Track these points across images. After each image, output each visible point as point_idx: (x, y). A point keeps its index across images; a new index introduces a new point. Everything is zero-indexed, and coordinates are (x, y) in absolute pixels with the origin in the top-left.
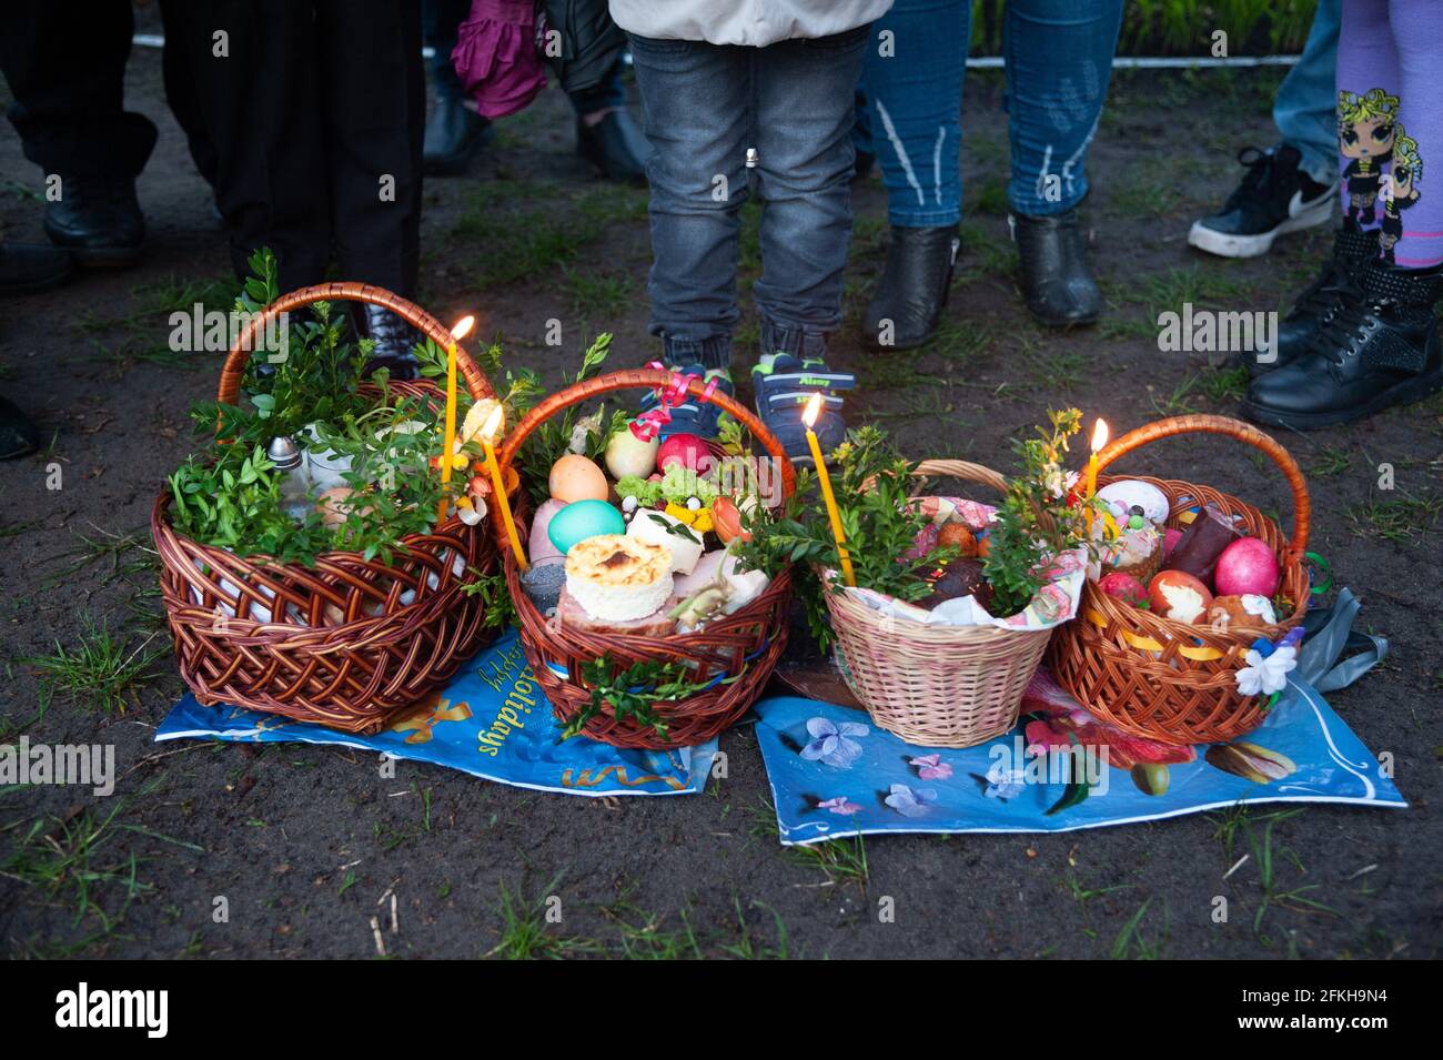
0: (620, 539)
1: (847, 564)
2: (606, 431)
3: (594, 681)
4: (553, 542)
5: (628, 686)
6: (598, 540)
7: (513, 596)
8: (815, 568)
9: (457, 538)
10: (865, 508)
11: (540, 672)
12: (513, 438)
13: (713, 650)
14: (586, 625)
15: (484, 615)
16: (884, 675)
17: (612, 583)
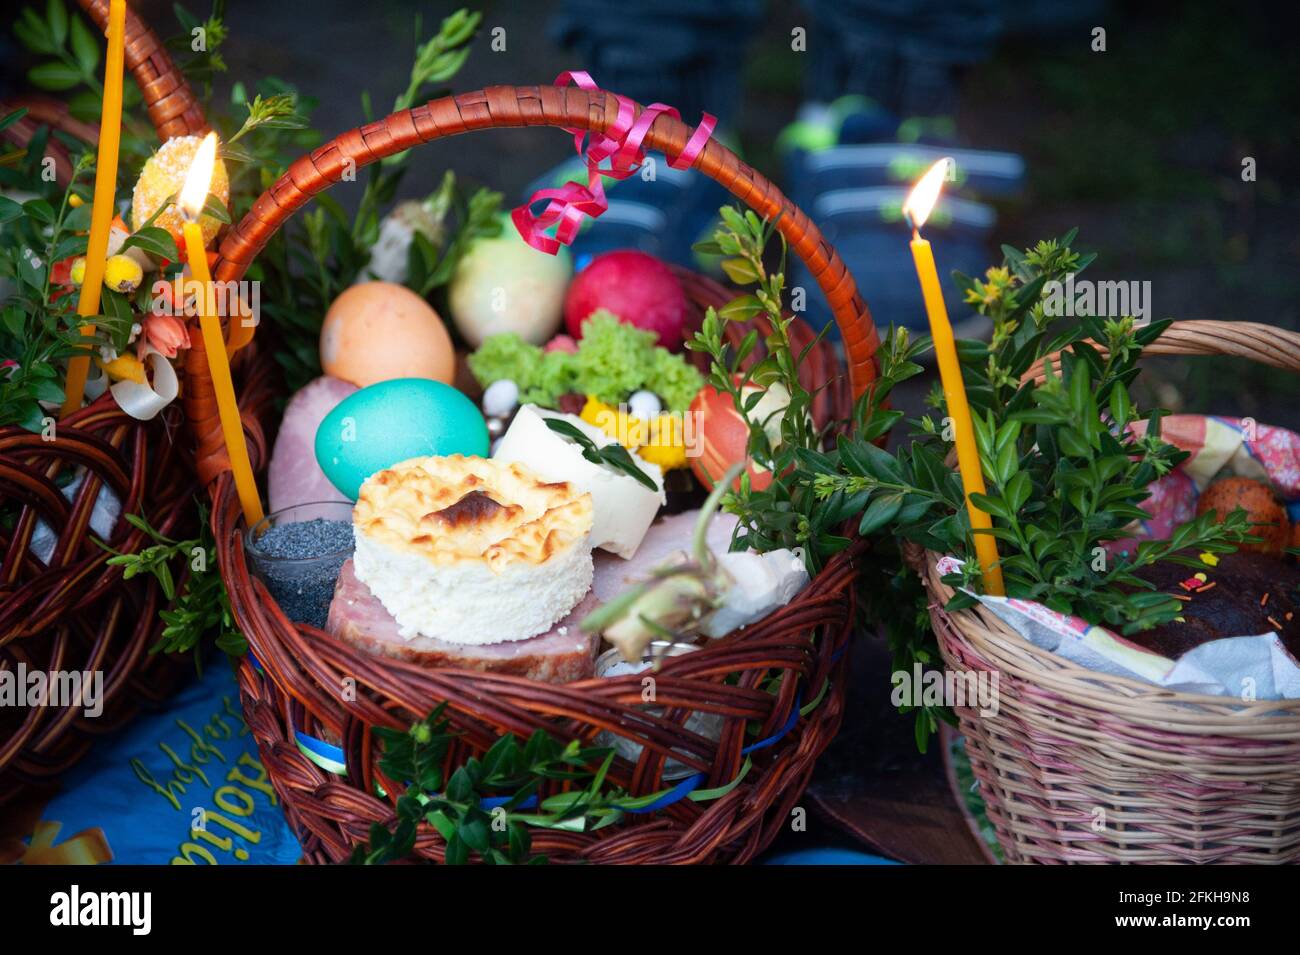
0: (478, 467)
1: (985, 545)
2: (457, 230)
3: (402, 775)
4: (327, 472)
5: (481, 793)
6: (431, 465)
7: (230, 581)
8: (913, 557)
9: (107, 448)
10: (1032, 416)
11: (280, 759)
12: (248, 225)
13: (677, 717)
14: (392, 648)
15: (158, 625)
16: (1061, 804)
17: (458, 557)
